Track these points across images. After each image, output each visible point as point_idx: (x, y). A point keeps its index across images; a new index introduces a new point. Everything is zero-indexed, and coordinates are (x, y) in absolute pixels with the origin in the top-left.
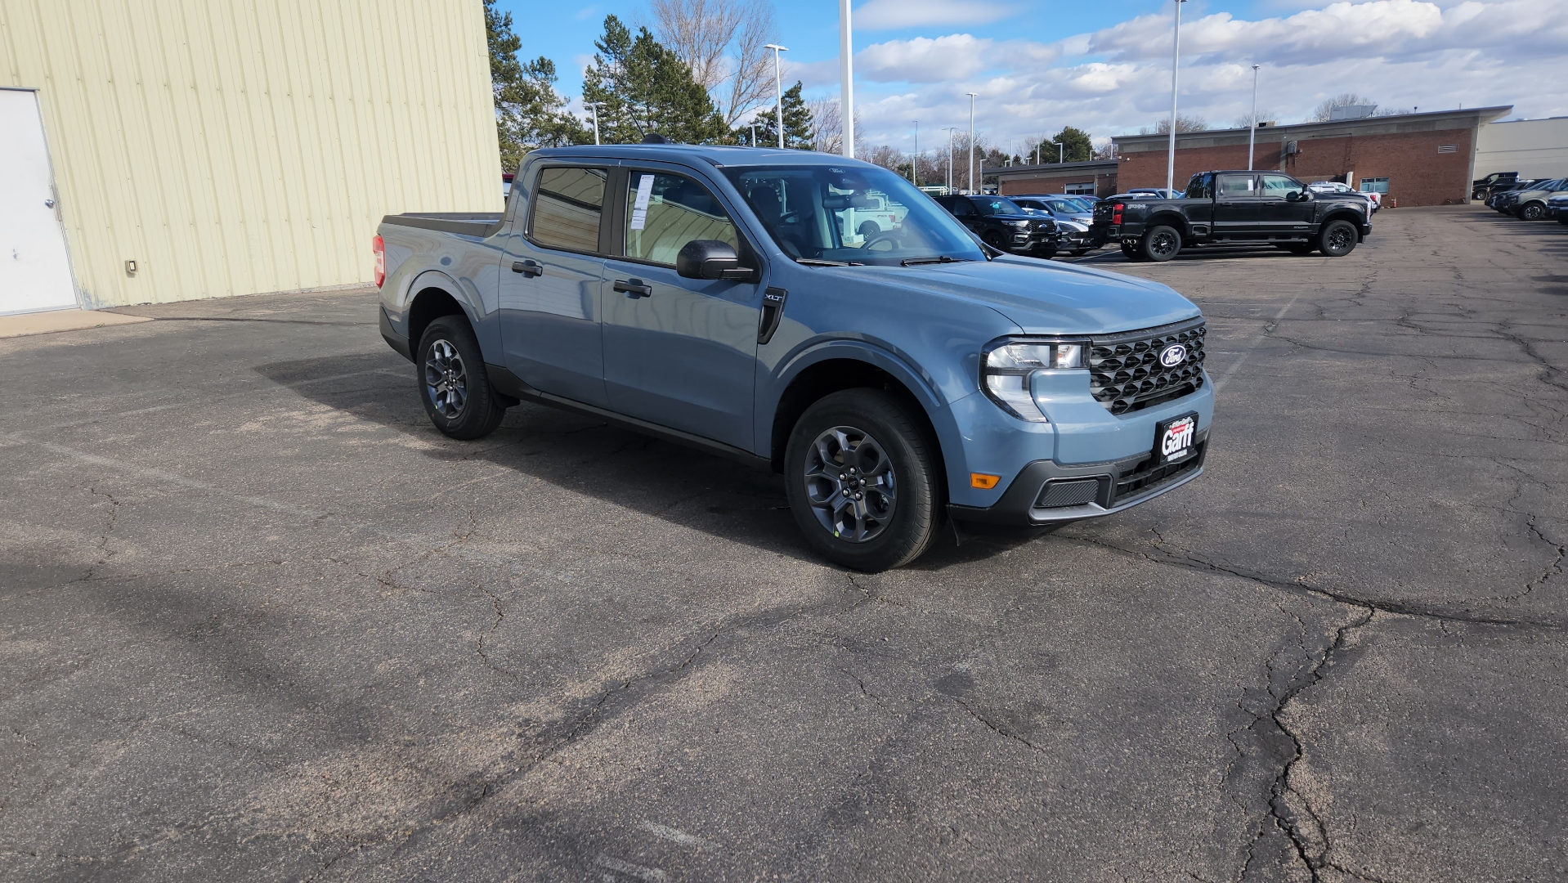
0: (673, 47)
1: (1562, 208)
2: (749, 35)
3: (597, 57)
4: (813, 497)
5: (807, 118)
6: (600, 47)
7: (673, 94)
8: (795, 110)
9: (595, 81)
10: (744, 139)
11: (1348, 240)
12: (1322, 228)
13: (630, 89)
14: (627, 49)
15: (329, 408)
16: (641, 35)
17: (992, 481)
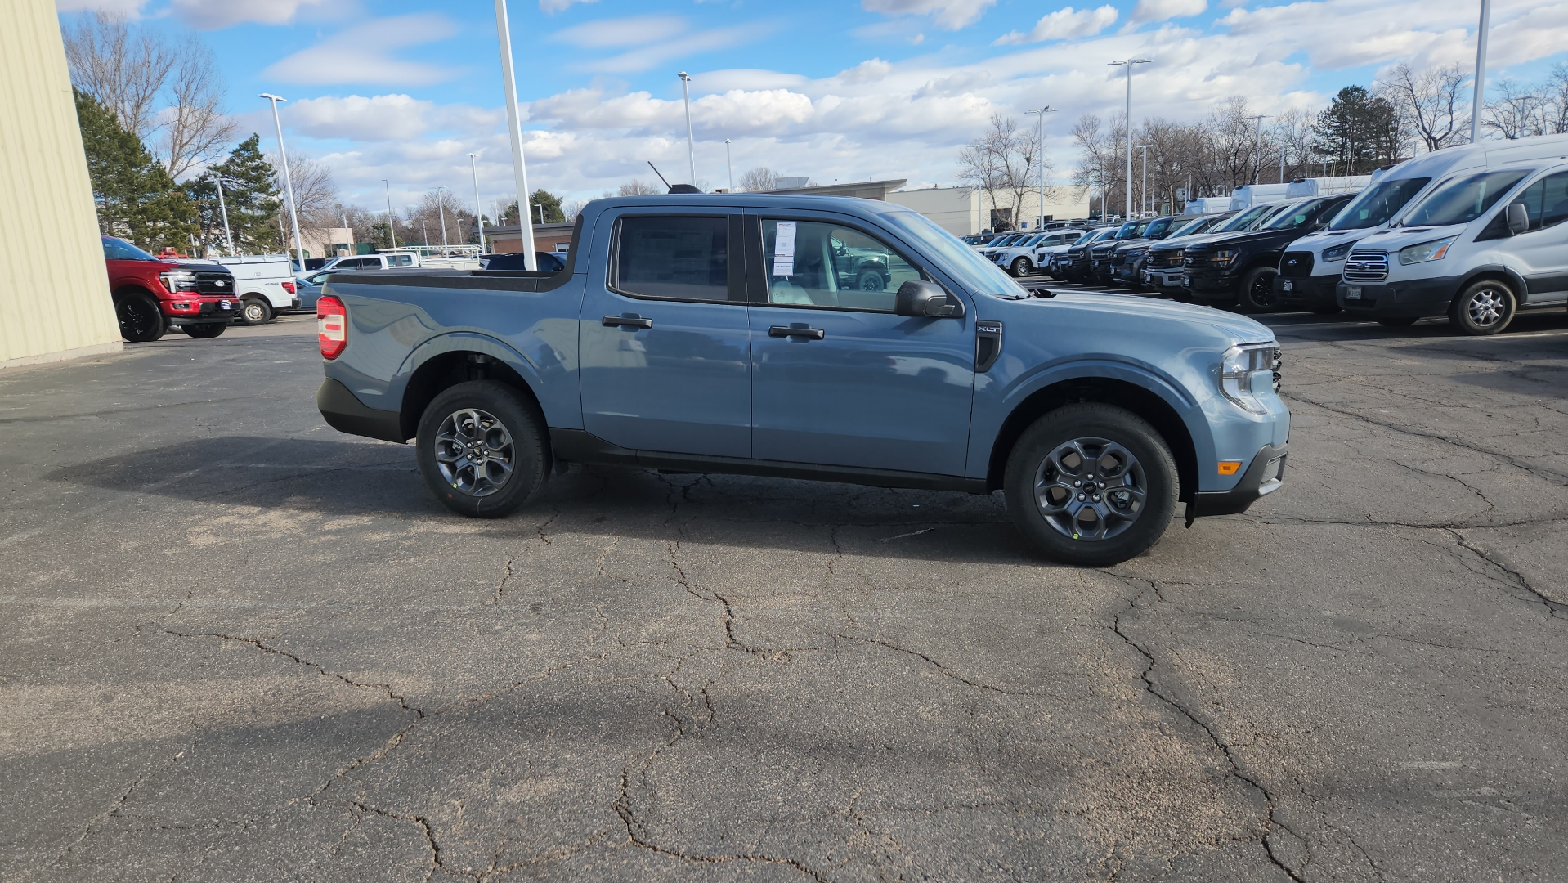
2: (185, 81)
4: (1046, 506)
5: (270, 173)
10: (192, 194)
12: (859, 275)
15: (259, 509)
17: (1234, 468)
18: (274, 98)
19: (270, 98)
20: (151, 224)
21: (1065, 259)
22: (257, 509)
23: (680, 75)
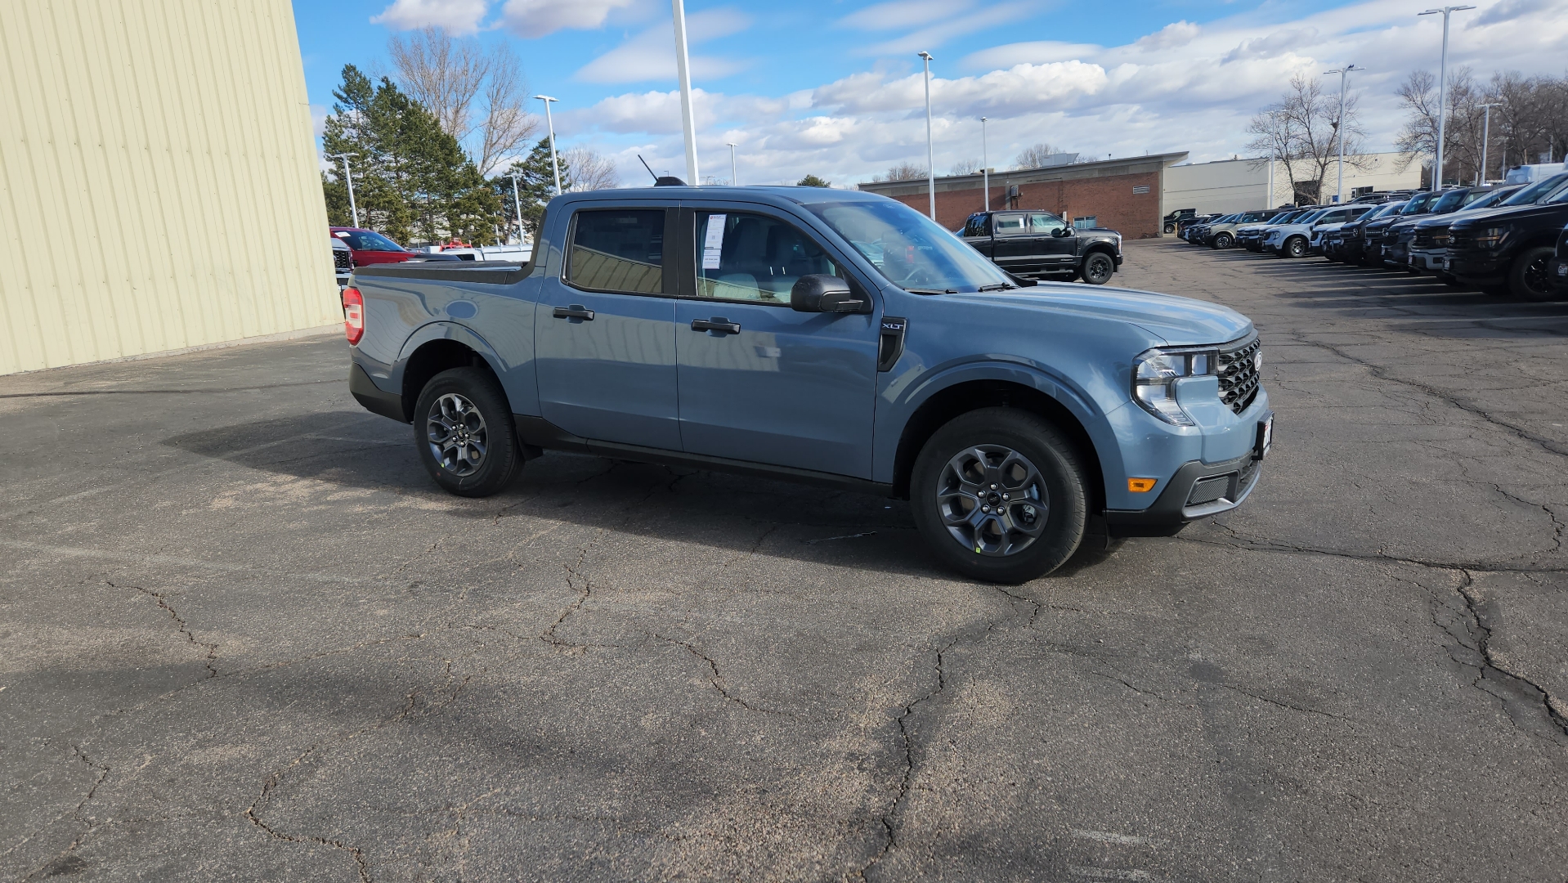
0: (418, 98)
1: (1251, 237)
2: (497, 86)
3: (336, 107)
4: (948, 516)
5: (563, 167)
6: (340, 97)
7: (422, 144)
9: (336, 131)
10: (499, 189)
11: (1105, 269)
12: (1084, 260)
13: (374, 139)
14: (369, 99)
16: (383, 85)
17: (1148, 485)
18: (548, 99)
19: (544, 99)
20: (464, 217)
21: (1337, 238)
22: (291, 478)
23: (920, 55)
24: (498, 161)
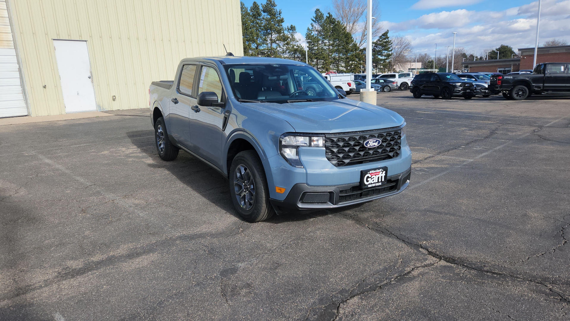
0: (340, 19)
3: (312, 24)
4: (236, 191)
6: (313, 20)
7: (338, 36)
8: (385, 40)
9: (310, 32)
13: (323, 35)
14: (323, 21)
15: (136, 147)
16: (328, 15)
17: (283, 190)
20: (351, 62)
24: (365, 42)
